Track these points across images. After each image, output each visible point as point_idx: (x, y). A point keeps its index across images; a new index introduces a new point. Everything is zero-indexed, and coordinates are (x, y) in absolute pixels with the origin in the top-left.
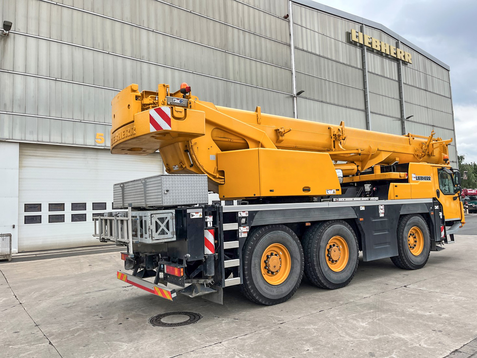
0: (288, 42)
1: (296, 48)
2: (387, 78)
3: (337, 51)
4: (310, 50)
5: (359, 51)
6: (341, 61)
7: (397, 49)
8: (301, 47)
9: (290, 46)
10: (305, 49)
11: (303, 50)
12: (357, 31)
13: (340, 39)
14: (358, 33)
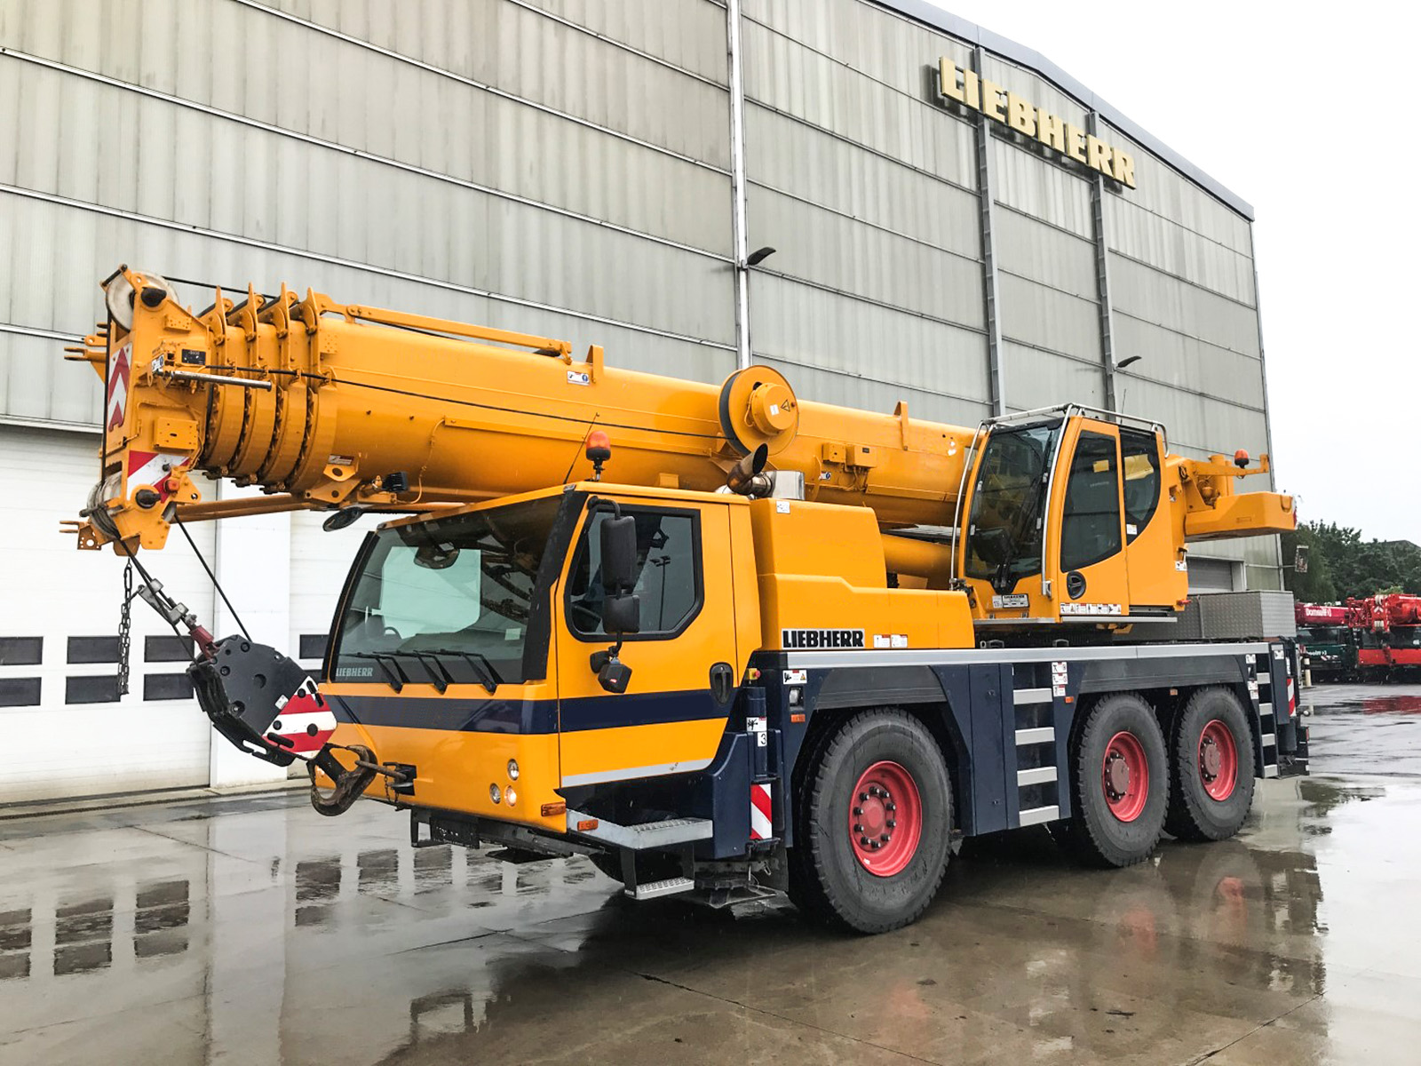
0: (723, 80)
1: (748, 100)
2: (1056, 228)
3: (891, 124)
4: (798, 113)
5: (965, 132)
6: (906, 159)
7: (1090, 137)
8: (767, 100)
9: (727, 90)
10: (782, 107)
11: (776, 111)
12: (961, 67)
13: (903, 88)
14: (962, 71)
